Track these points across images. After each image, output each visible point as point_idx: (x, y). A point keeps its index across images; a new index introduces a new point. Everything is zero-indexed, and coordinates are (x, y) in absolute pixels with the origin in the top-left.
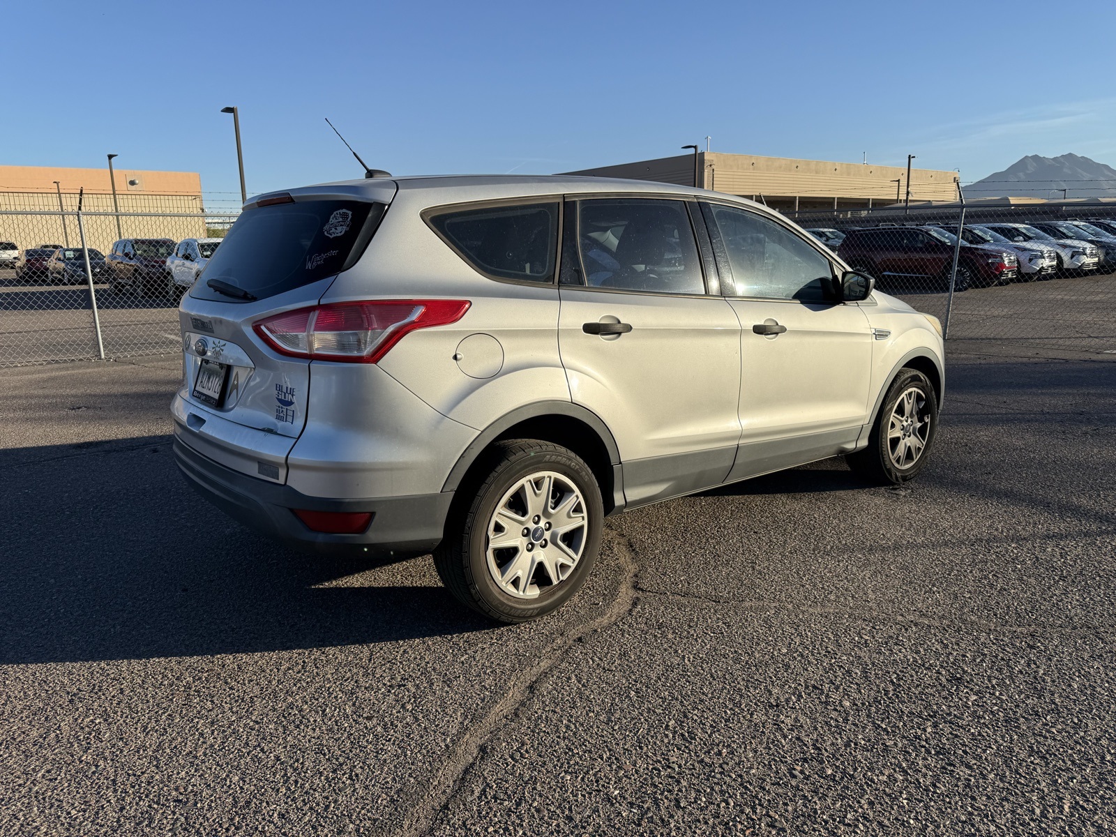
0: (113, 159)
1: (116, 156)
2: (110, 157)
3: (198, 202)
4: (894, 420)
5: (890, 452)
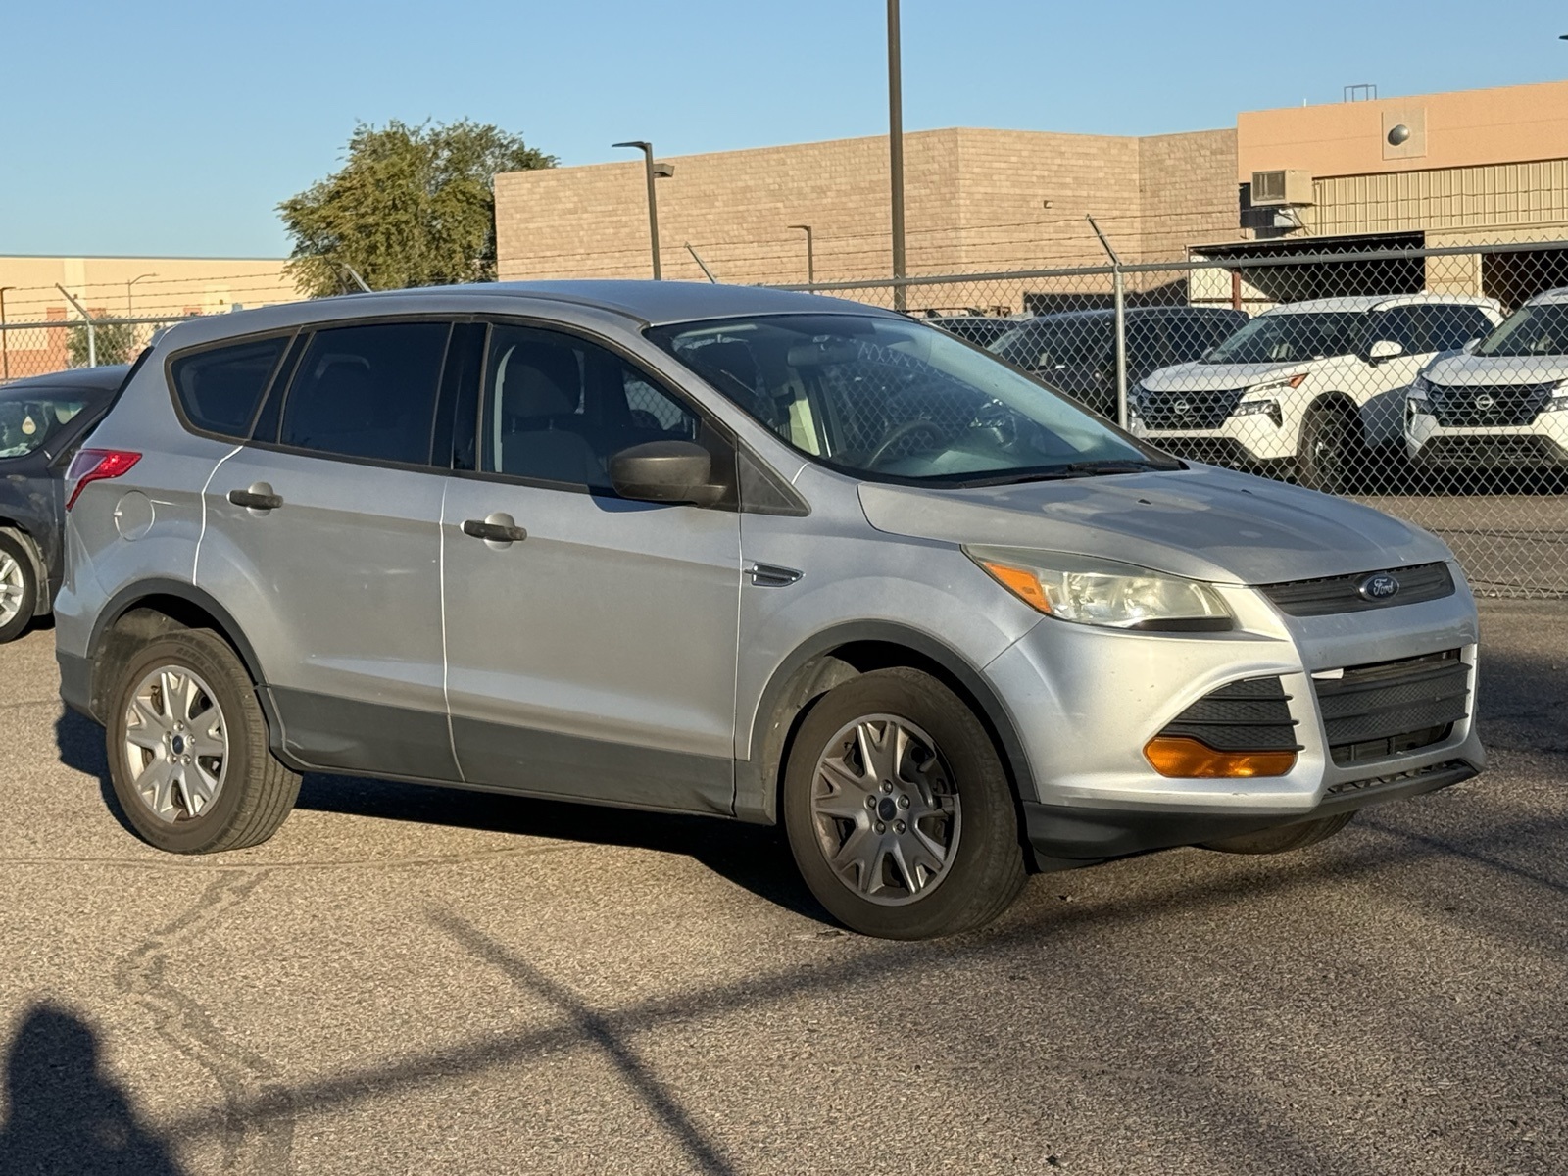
4: (830, 773)
5: (826, 842)
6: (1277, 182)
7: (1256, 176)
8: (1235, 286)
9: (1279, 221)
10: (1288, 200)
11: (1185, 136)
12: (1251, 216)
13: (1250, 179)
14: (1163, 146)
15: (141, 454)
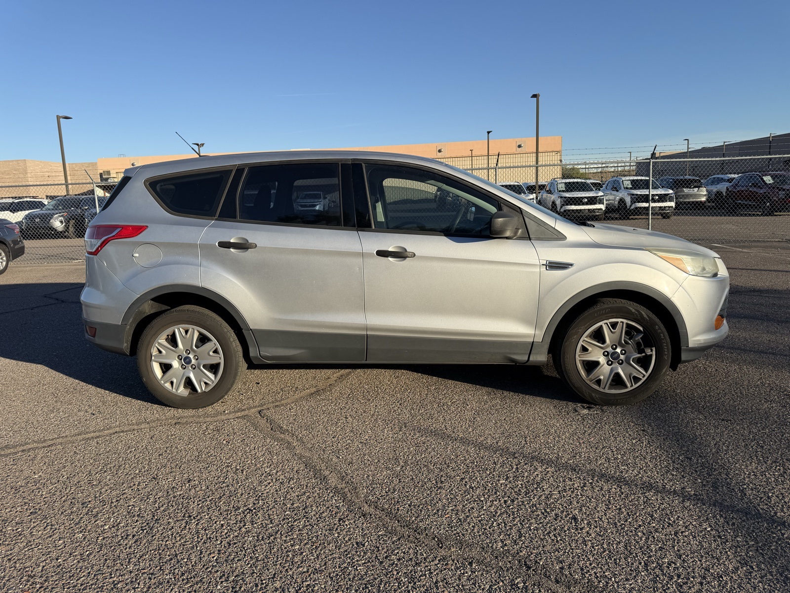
0: (490, 134)
1: (491, 132)
2: (489, 132)
3: (559, 157)
4: (586, 344)
5: (583, 373)
6: (108, 173)
7: (104, 171)
8: (104, 194)
9: (109, 181)
10: (111, 177)
11: (79, 163)
12: (102, 179)
13: (102, 172)
14: (74, 165)
15: (147, 226)
